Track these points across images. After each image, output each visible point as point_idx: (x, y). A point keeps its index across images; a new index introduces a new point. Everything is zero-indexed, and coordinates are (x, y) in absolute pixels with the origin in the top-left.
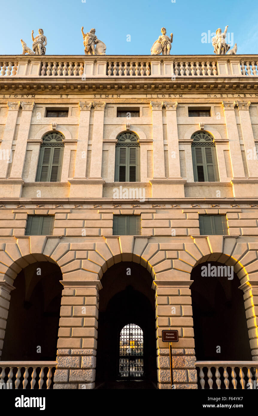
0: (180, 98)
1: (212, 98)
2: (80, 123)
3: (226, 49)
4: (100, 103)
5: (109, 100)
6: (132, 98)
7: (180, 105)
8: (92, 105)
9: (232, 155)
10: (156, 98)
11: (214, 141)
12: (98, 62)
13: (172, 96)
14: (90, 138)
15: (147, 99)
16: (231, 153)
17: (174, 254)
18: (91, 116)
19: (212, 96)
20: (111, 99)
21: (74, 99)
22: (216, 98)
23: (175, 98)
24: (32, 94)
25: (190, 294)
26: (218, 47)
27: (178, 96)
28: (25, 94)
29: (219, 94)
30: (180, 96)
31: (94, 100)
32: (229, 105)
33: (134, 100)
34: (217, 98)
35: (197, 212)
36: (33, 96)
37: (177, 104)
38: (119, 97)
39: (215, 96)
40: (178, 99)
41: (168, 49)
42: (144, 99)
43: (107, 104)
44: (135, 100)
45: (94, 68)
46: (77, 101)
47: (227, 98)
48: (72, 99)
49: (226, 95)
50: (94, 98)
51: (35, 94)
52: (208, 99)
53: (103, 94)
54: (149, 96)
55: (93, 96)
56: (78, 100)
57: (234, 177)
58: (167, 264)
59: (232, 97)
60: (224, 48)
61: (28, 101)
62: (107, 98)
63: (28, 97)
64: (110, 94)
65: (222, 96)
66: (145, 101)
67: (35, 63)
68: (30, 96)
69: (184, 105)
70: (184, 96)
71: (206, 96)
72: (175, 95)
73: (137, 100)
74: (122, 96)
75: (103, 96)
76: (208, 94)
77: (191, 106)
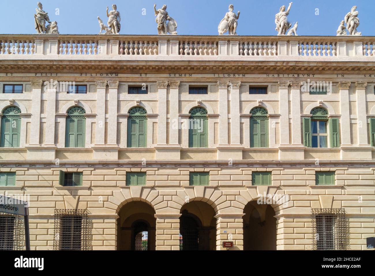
0: (242, 78)
1: (270, 78)
2: (159, 100)
3: (287, 28)
4: (175, 82)
5: (182, 79)
6: (202, 78)
7: (243, 84)
8: (168, 84)
9: (281, 127)
10: (223, 78)
11: (268, 115)
12: (171, 41)
13: (237, 76)
14: (168, 113)
15: (214, 78)
16: (281, 125)
17: (232, 198)
18: (168, 93)
19: (271, 76)
20: (184, 78)
21: (152, 78)
22: (273, 78)
23: (239, 78)
24: (115, 73)
25: (243, 221)
26: (280, 26)
27: (241, 76)
28: (109, 73)
29: (276, 74)
30: (243, 75)
31: (170, 78)
32: (284, 84)
33: (203, 79)
34: (275, 78)
35: (251, 170)
36: (117, 74)
37: (240, 83)
38: (191, 76)
39: (273, 75)
40: (241, 79)
41: (234, 27)
42: (212, 78)
43: (181, 82)
44: (205, 79)
45: (167, 47)
46: (155, 80)
47: (283, 78)
48: (150, 78)
49: (282, 75)
50: (169, 77)
51: (118, 73)
52: (267, 79)
53: (177, 73)
54: (216, 76)
55: (168, 75)
56: (156, 78)
57: (280, 144)
58: (228, 203)
59: (287, 77)
60: (286, 27)
61: (113, 80)
62: (180, 77)
63: (112, 76)
64: (183, 74)
65: (279, 76)
66: (213, 80)
67: (114, 42)
68: (114, 75)
69: (246, 84)
70: (247, 76)
71: (265, 76)
72: (239, 75)
73: (206, 79)
74: (193, 76)
75: (177, 75)
76: (267, 74)
77: (252, 84)
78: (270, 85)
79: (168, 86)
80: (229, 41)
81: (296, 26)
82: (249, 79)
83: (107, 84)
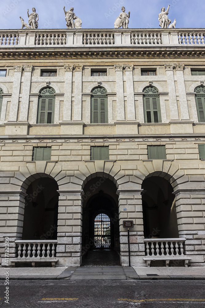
2: (66, 81)
3: (168, 23)
4: (79, 66)
5: (85, 63)
7: (135, 67)
8: (73, 67)
11: (158, 93)
12: (76, 34)
15: (112, 62)
16: (170, 102)
17: (130, 172)
18: (73, 75)
23: (131, 62)
24: (31, 59)
25: (141, 198)
26: (162, 22)
27: (134, 60)
32: (169, 67)
33: (102, 63)
35: (146, 144)
37: (133, 66)
40: (134, 63)
43: (84, 66)
45: (73, 38)
46: (63, 65)
48: (59, 62)
49: (167, 59)
50: (74, 62)
51: (33, 59)
57: (170, 119)
61: (28, 65)
67: (31, 35)
68: (29, 61)
69: (138, 67)
73: (105, 63)
77: (143, 67)
78: (158, 67)
79: (74, 69)
80: (122, 33)
81: (175, 21)
82: (140, 63)
83: (23, 68)
